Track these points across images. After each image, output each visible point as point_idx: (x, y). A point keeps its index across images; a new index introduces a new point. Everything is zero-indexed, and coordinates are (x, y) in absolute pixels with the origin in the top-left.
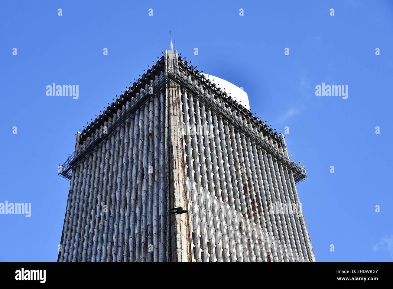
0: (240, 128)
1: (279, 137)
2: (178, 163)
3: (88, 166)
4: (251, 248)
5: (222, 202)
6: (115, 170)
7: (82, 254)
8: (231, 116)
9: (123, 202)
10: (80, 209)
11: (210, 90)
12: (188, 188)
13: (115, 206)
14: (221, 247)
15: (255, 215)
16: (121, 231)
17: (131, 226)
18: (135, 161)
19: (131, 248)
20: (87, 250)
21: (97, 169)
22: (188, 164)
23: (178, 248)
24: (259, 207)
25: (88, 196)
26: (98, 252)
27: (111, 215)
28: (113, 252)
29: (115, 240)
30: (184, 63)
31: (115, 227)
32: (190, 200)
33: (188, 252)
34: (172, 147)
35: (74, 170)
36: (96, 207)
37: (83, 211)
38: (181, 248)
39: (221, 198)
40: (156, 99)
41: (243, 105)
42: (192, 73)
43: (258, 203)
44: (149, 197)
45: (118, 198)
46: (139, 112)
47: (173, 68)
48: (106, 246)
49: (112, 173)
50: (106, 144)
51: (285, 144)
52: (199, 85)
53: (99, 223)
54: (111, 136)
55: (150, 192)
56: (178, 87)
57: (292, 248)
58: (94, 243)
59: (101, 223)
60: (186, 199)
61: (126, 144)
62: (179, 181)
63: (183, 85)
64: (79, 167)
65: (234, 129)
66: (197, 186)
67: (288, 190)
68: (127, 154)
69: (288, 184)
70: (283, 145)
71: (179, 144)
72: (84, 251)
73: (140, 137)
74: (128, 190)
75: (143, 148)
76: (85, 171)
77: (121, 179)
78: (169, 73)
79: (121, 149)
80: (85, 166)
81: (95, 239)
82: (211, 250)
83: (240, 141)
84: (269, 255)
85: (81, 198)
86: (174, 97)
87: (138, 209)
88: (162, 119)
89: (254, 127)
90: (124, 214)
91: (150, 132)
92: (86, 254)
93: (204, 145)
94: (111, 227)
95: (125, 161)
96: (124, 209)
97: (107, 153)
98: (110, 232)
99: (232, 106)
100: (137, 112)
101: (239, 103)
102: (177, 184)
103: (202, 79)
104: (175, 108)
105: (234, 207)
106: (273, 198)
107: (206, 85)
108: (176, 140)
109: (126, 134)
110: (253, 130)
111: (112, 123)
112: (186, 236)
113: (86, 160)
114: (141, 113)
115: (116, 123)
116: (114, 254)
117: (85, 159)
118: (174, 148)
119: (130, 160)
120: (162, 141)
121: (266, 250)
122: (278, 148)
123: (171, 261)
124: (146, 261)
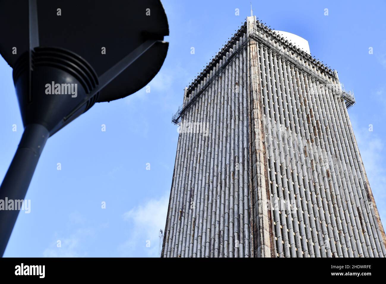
0: (303, 70)
1: (333, 73)
2: (257, 104)
3: (192, 114)
4: (314, 167)
5: (290, 131)
6: (211, 114)
7: (188, 184)
8: (296, 61)
9: (217, 140)
10: (187, 148)
11: (280, 43)
12: (265, 123)
13: (211, 143)
14: (291, 169)
15: (316, 139)
16: (216, 163)
17: (224, 159)
18: (226, 106)
19: (223, 177)
21: (199, 115)
22: (264, 104)
23: (258, 173)
24: (319, 132)
25: (193, 138)
26: (200, 182)
27: (209, 151)
28: (211, 181)
29: (212, 171)
30: (261, 25)
31: (212, 160)
32: (266, 132)
33: (265, 175)
34: (252, 91)
35: (183, 118)
36: (198, 146)
37: (188, 150)
38: (260, 173)
39: (289, 128)
40: (241, 56)
41: (305, 51)
42: (266, 32)
43: (318, 129)
44: (236, 133)
45: (213, 137)
46: (229, 68)
47: (253, 30)
48: (205, 177)
49: (210, 117)
50: (205, 95)
51: (338, 77)
52: (272, 40)
53: (200, 158)
54: (209, 88)
55: (237, 130)
56: (256, 44)
57: (346, 163)
58: (197, 175)
59: (202, 158)
60: (263, 132)
61: (219, 93)
62: (258, 119)
63: (259, 41)
64: (186, 115)
65: (299, 71)
66: (271, 121)
67: (342, 115)
68: (220, 101)
69: (341, 110)
70: (336, 79)
71: (257, 89)
72: (190, 182)
73: (230, 87)
74: (221, 129)
75: (231, 95)
76: (190, 117)
77: (216, 121)
78: (250, 34)
79: (216, 97)
80: (191, 114)
81: (197, 172)
82: (283, 172)
83: (303, 80)
84: (328, 172)
85: (188, 139)
86: (254, 52)
87: (228, 144)
88: (245, 71)
89: (313, 67)
90: (218, 150)
91: (237, 82)
92: (191, 184)
93: (276, 87)
94: (208, 161)
95: (218, 107)
96: (218, 145)
97: (206, 102)
98: (208, 165)
99: (297, 53)
100: (227, 67)
101: (302, 50)
102: (256, 121)
103: (274, 35)
104: (254, 60)
105: (300, 134)
106: (330, 123)
107: (277, 39)
108: (255, 86)
109: (219, 85)
110: (313, 70)
111: (209, 78)
112: (264, 163)
113: (191, 109)
114: (230, 67)
115: (212, 78)
116: (211, 182)
117: (190, 108)
118: (254, 92)
119: (222, 106)
120: (245, 88)
121: (326, 167)
122: (332, 82)
123: (253, 184)
124: (234, 186)
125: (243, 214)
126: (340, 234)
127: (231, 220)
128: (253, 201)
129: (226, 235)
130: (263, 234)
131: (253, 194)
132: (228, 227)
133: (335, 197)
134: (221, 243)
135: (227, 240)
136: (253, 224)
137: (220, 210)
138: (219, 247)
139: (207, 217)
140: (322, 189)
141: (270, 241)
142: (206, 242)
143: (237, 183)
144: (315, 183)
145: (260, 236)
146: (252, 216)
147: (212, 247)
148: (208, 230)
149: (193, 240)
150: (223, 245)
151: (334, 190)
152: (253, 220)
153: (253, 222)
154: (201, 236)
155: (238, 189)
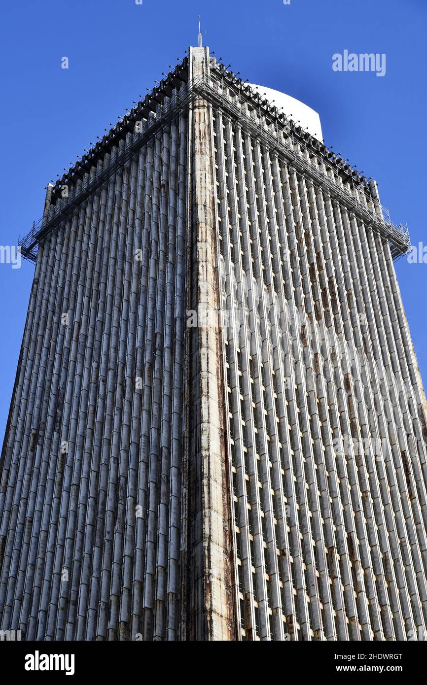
0: (306, 171)
1: (369, 185)
2: (206, 232)
3: (63, 240)
4: (319, 368)
5: (274, 294)
6: (105, 245)
7: (51, 381)
8: (292, 153)
9: (117, 297)
10: (50, 308)
11: (260, 111)
12: (221, 272)
13: (105, 303)
14: (272, 368)
15: (327, 313)
16: (113, 344)
17: (130, 335)
18: (137, 230)
19: (128, 372)
20: (59, 376)
21: (78, 243)
22: (221, 233)
23: (203, 370)
24: (334, 301)
25: (63, 288)
26: (77, 378)
27: (98, 319)
28: (101, 378)
29: (103, 359)
30: (219, 68)
31: (105, 337)
32: (223, 291)
33: (218, 376)
34: (196, 205)
35: (42, 246)
36: (75, 306)
37: (54, 312)
38: (208, 369)
39: (273, 287)
40: (173, 128)
41: (312, 134)
42: (231, 84)
43: (333, 293)
44: (159, 287)
45: (109, 291)
46: (146, 150)
47: (201, 77)
48: (90, 369)
49: (102, 250)
50: (92, 203)
51: (378, 195)
52: (242, 103)
53: (79, 332)
54: (101, 190)
55: (160, 281)
56: (208, 108)
57: (385, 366)
58: (71, 364)
59: (82, 331)
60: (217, 290)
61: (124, 203)
62: (206, 261)
63: (216, 103)
64: (50, 241)
65: (297, 174)
66: (235, 269)
67: (381, 271)
68: (126, 218)
69: (381, 262)
70: (374, 198)
71: (208, 201)
72: (55, 377)
73: (147, 191)
74: (126, 277)
75: (150, 209)
76: (58, 247)
77: (115, 259)
78: (194, 85)
79: (116, 211)
80: (59, 239)
81: (71, 358)
82: (254, 372)
83: (306, 194)
84: (348, 379)
85: (52, 291)
86: (202, 124)
87: (141, 308)
88: (181, 161)
89: (328, 169)
90: (119, 317)
91: (163, 182)
92: (58, 381)
93: (248, 202)
94: (97, 338)
95: (121, 230)
96: (119, 308)
97: (94, 218)
98: (96, 346)
99: (295, 135)
100: (143, 150)
101: (306, 131)
102: (203, 266)
103: (248, 93)
104: (203, 141)
105: (293, 301)
106: (356, 284)
107: (253, 102)
108: (203, 194)
109: (125, 186)
110: (326, 175)
111: (103, 168)
112: (215, 350)
113: (61, 230)
114: (149, 151)
115: (109, 169)
116: (101, 381)
117: (59, 227)
118: (199, 207)
119: (130, 229)
120: (181, 196)
121: (344, 370)
122: (366, 203)
123: (191, 391)
124: (151, 391)
125: (169, 448)
126: (366, 498)
127: (142, 457)
128: (189, 425)
129: (130, 486)
130: (209, 488)
131: (191, 411)
132: (136, 471)
133: (360, 429)
134: (120, 501)
135: (133, 495)
136: (189, 468)
137: (119, 438)
138: (116, 508)
139: (91, 449)
140: (333, 412)
141: (224, 504)
142: (87, 497)
143: (159, 386)
144: (319, 399)
145: (203, 492)
146: (186, 453)
147: (100, 507)
148: (93, 474)
149: (60, 492)
150: (125, 505)
151: (357, 416)
152: (189, 460)
153: (190, 464)
154: (78, 486)
155: (158, 398)
